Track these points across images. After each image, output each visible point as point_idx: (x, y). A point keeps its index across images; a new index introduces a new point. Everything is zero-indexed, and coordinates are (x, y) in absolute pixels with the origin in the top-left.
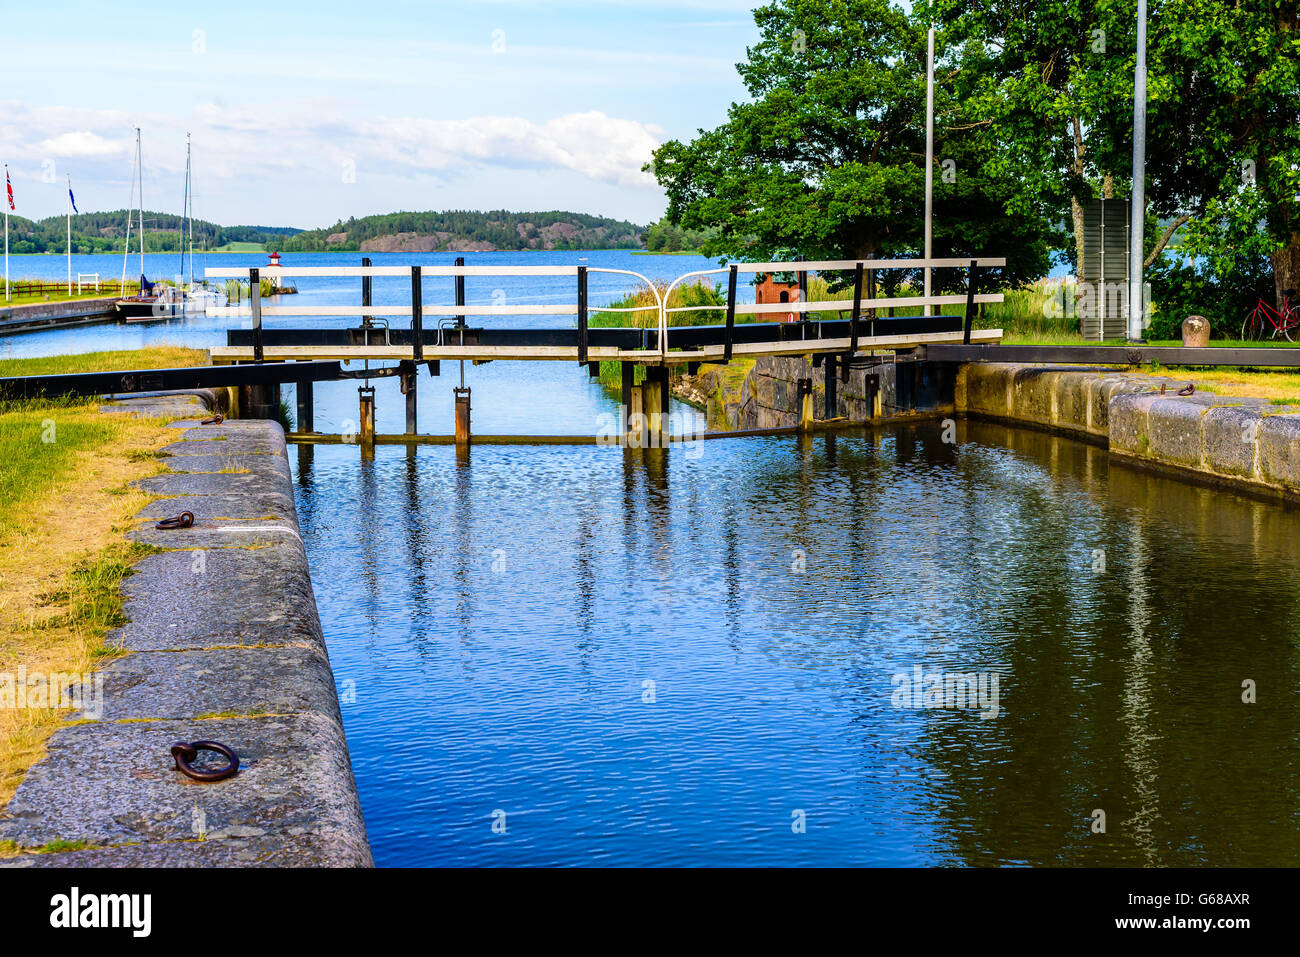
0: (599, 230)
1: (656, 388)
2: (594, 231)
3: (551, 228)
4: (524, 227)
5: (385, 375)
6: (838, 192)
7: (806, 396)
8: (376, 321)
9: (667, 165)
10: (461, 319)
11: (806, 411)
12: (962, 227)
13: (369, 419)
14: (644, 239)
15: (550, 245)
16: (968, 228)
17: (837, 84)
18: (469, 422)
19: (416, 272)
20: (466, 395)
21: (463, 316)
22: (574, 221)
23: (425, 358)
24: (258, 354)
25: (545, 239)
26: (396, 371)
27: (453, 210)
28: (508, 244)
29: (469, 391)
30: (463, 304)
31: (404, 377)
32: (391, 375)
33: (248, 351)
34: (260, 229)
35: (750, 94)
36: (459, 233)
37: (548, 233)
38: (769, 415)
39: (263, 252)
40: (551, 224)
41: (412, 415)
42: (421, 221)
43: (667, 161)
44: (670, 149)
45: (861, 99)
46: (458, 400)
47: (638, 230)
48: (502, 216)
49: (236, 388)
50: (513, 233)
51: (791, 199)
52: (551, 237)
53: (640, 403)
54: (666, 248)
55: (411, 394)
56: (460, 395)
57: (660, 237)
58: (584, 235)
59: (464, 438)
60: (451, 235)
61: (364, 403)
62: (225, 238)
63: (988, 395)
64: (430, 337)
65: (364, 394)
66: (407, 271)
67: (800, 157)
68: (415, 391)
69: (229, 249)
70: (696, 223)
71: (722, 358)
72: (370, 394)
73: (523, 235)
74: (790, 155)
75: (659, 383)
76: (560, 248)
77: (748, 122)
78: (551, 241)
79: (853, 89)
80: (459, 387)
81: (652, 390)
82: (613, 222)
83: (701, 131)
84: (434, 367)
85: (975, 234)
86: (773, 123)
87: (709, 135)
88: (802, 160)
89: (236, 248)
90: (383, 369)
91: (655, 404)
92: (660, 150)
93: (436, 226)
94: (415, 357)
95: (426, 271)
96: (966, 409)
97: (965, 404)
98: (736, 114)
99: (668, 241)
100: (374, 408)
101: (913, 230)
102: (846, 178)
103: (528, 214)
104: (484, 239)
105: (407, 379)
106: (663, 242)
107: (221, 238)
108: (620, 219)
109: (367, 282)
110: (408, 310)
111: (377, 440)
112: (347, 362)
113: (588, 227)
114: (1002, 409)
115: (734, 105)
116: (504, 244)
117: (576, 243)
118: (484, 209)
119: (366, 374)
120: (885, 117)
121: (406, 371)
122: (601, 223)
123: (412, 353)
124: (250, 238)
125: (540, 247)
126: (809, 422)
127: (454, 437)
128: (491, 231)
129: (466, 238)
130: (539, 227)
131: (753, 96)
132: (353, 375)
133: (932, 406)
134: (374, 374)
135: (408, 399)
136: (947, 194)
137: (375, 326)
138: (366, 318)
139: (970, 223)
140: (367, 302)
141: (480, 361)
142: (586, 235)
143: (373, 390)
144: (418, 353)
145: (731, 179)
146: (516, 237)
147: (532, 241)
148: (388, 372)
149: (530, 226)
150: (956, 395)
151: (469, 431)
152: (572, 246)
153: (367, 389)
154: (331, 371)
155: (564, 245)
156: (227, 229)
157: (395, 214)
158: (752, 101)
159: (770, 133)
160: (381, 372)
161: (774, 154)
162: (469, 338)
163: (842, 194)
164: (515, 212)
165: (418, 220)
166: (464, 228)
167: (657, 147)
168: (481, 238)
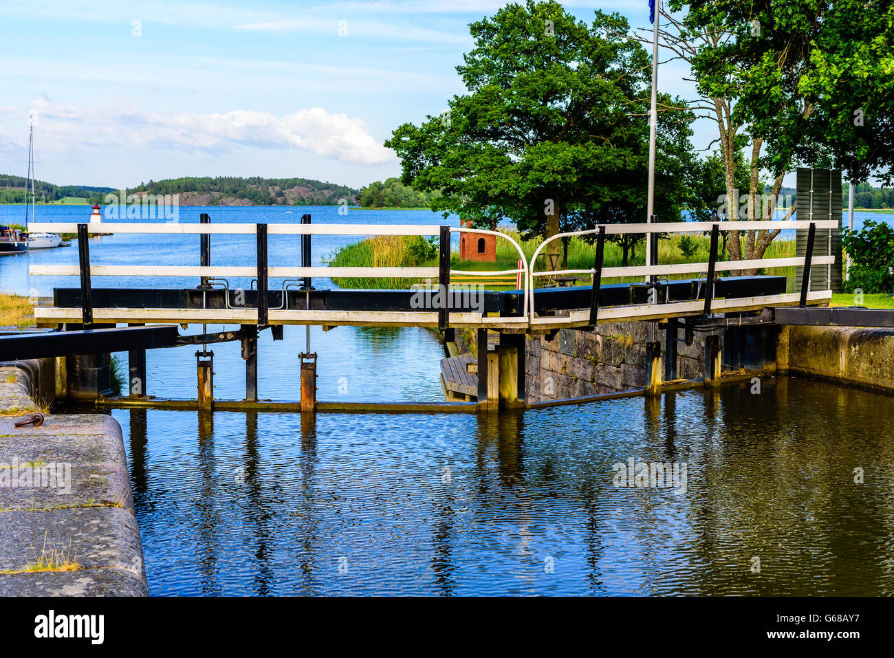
0: (326, 192)
1: (513, 353)
2: (322, 193)
3: (292, 190)
4: (274, 189)
5: (225, 340)
6: (536, 165)
7: (656, 359)
8: (215, 281)
9: (404, 142)
10: (307, 281)
11: (655, 375)
12: (628, 193)
13: (207, 386)
14: (358, 199)
15: (291, 202)
16: (632, 193)
17: (536, 81)
18: (315, 389)
19: (262, 230)
20: (312, 361)
21: (310, 278)
22: (309, 185)
23: (270, 323)
24: (87, 316)
25: (288, 198)
26: (237, 335)
27: (223, 176)
28: (262, 201)
29: (315, 356)
30: (310, 266)
31: (245, 341)
32: (232, 340)
33: (76, 314)
34: (85, 188)
35: (467, 88)
36: (227, 193)
37: (290, 194)
38: (554, 358)
39: (88, 204)
40: (293, 187)
41: (252, 380)
42: (200, 184)
43: (404, 139)
44: (406, 130)
45: (553, 93)
46: (304, 366)
47: (353, 192)
48: (258, 181)
49: (64, 358)
50: (266, 194)
51: (500, 168)
52: (292, 196)
53: (497, 370)
54: (372, 206)
55: (251, 359)
56: (305, 360)
57: (370, 197)
58: (315, 195)
59: (310, 407)
60: (222, 194)
61: (202, 368)
62: (59, 194)
63: (816, 354)
64: (274, 299)
65: (202, 359)
66: (252, 229)
67: (504, 137)
68: (255, 355)
69: (63, 202)
70: (427, 185)
71: (587, 324)
72: (208, 358)
73: (273, 194)
74: (495, 135)
75: (516, 349)
76: (299, 204)
77: (468, 109)
78: (293, 199)
79: (548, 85)
80: (305, 353)
81: (509, 356)
82: (336, 186)
83: (429, 117)
84: (278, 332)
85: (637, 198)
86: (487, 110)
87: (434, 120)
88: (505, 139)
89: (68, 201)
90: (223, 333)
91: (511, 371)
92: (398, 130)
93: (211, 187)
94: (260, 322)
95: (272, 229)
96: (788, 367)
97: (787, 362)
98: (458, 105)
99: (375, 201)
100: (212, 374)
101: (590, 194)
102: (542, 155)
103: (276, 180)
104: (245, 197)
105: (248, 343)
106: (372, 201)
107: (57, 194)
108: (341, 184)
109: (205, 240)
110: (253, 271)
111: (217, 407)
112: (184, 325)
113: (319, 189)
114: (832, 369)
115: (456, 97)
116: (259, 201)
117: (310, 201)
118: (245, 176)
119: (205, 339)
120: (569, 108)
121: (247, 334)
122: (327, 187)
123: (256, 318)
124: (77, 194)
125: (285, 203)
126: (658, 386)
127: (299, 404)
128: (250, 191)
129: (233, 196)
130: (284, 189)
131: (469, 90)
132: (191, 340)
133: (756, 364)
134: (214, 338)
135: (248, 364)
136: (617, 167)
137: (214, 287)
138: (204, 279)
139: (633, 190)
140: (205, 262)
141: (329, 326)
142: (317, 196)
143: (211, 354)
144: (263, 317)
145: (453, 153)
146: (267, 196)
147: (279, 199)
148: (229, 336)
149: (277, 188)
150: (778, 353)
151: (315, 400)
152: (307, 203)
153: (205, 354)
154: (168, 337)
155: (301, 202)
156: (61, 188)
157: (182, 179)
158: (471, 94)
159: (485, 117)
160: (222, 337)
161: (483, 135)
162: (315, 301)
163: (539, 166)
164: (267, 179)
165: (199, 183)
166: (231, 189)
167: (396, 129)
168: (243, 197)
